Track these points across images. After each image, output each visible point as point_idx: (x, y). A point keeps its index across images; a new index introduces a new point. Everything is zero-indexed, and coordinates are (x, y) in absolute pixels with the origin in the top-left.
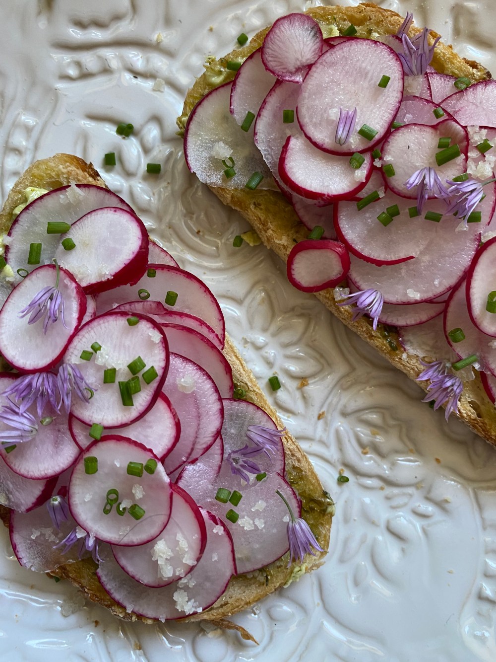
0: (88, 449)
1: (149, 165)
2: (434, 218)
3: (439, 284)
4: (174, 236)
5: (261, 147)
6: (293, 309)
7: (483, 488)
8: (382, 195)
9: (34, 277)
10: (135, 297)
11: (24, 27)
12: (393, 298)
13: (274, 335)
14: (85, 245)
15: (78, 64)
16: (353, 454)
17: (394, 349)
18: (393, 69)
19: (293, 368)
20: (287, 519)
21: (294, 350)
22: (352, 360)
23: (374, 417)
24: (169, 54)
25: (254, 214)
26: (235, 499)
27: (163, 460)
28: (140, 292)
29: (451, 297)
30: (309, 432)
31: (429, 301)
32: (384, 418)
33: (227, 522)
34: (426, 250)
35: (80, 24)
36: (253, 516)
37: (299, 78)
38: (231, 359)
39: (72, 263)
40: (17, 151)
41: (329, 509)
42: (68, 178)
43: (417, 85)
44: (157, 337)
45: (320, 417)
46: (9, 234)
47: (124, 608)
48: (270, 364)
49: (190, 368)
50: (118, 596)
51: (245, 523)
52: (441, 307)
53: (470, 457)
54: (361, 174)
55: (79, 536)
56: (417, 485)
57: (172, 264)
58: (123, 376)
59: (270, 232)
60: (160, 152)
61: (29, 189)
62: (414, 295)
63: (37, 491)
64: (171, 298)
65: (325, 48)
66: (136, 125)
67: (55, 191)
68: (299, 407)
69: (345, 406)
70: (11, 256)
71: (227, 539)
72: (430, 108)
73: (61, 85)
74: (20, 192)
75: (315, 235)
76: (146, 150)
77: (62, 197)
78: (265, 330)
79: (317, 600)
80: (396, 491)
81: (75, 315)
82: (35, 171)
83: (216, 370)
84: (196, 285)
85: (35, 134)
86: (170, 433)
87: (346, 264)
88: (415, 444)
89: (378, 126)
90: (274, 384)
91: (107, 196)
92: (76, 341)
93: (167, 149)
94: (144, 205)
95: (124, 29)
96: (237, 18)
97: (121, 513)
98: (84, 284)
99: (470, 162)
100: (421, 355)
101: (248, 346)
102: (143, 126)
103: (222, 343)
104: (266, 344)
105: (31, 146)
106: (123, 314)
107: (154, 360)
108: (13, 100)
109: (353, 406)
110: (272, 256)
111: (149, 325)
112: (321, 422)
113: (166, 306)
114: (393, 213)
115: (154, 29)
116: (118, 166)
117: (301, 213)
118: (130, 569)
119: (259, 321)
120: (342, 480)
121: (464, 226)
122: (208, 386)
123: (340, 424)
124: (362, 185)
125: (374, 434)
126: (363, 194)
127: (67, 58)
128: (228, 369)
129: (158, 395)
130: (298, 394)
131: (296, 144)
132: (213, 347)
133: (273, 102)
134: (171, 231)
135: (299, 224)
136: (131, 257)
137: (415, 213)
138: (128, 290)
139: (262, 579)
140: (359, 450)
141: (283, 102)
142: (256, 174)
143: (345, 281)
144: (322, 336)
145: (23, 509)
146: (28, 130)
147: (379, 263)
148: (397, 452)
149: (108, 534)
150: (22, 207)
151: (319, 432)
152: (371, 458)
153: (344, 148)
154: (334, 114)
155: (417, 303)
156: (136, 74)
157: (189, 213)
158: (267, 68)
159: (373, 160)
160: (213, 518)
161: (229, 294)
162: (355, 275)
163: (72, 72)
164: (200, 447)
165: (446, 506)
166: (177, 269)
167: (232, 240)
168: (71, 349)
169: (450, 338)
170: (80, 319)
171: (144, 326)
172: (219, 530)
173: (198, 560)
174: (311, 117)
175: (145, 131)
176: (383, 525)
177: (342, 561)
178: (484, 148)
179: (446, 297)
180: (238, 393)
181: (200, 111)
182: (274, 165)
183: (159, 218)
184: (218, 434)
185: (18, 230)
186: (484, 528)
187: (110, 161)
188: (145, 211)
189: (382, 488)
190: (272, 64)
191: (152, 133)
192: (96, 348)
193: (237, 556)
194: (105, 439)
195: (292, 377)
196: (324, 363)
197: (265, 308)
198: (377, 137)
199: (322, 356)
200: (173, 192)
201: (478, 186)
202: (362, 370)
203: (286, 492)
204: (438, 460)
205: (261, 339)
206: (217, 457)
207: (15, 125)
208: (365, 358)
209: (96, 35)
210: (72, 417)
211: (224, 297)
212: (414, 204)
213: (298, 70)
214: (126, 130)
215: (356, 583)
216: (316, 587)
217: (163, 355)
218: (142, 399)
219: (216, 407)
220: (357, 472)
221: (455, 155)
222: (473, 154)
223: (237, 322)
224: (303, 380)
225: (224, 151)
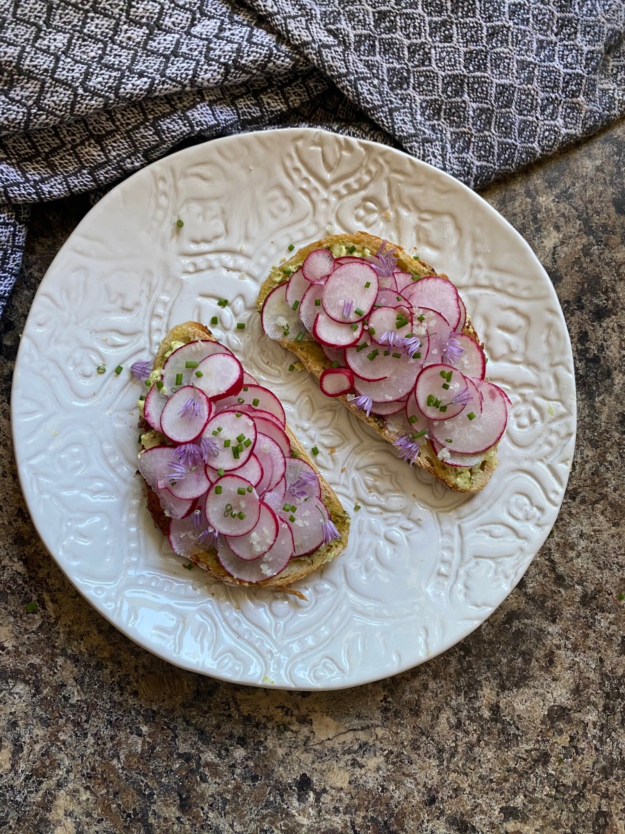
0: (216, 482)
1: (238, 324)
2: (397, 356)
3: (402, 392)
4: (254, 365)
5: (303, 319)
6: (325, 407)
7: (441, 512)
8: (369, 344)
9: (180, 392)
10: (236, 402)
11: (163, 246)
12: (378, 400)
13: (314, 422)
14: (208, 374)
15: (194, 264)
16: (363, 493)
17: (381, 428)
18: (372, 278)
19: (326, 441)
20: (321, 520)
21: (326, 431)
22: (361, 436)
23: (375, 470)
24: (248, 257)
25: (300, 354)
26: (294, 509)
27: (255, 487)
28: (239, 400)
29: (408, 399)
30: (337, 480)
31: (398, 401)
32: (381, 471)
33: (290, 522)
34: (395, 373)
35: (195, 242)
36: (304, 518)
37: (322, 283)
38: (289, 436)
39: (201, 384)
40: (159, 317)
41: (347, 521)
42: (194, 335)
43: (388, 283)
44: (251, 423)
45: (342, 471)
46: (164, 368)
47: (232, 576)
48: (312, 440)
49: (267, 439)
50: (229, 569)
51: (299, 523)
52: (404, 404)
53: (433, 492)
54: (357, 334)
55: (210, 531)
56: (402, 511)
57: (255, 383)
58: (234, 444)
59: (310, 364)
60: (245, 316)
61: (173, 343)
62: (390, 398)
63: (188, 507)
64: (256, 402)
65: (337, 266)
66: (230, 300)
67: (189, 344)
68: (331, 465)
69: (357, 464)
70: (165, 381)
71: (289, 532)
72: (395, 295)
73: (185, 277)
74: (166, 344)
75: (334, 365)
76: (236, 315)
77: (193, 347)
78: (309, 419)
79: (343, 580)
80: (390, 514)
81: (207, 413)
82: (176, 332)
83: (282, 441)
84: (269, 395)
85: (169, 306)
86: (258, 474)
87: (352, 382)
88: (400, 486)
89: (365, 309)
90: (315, 452)
91: (218, 346)
92: (208, 426)
93: (248, 314)
94: (236, 348)
95: (221, 243)
96: (288, 235)
97: (234, 516)
98: (210, 396)
99: (414, 327)
100: (397, 431)
101: (299, 429)
102: (233, 300)
103: (284, 427)
104: (310, 428)
105: (167, 313)
106: (233, 411)
107: (250, 435)
108: (157, 286)
109: (362, 464)
110: (312, 375)
111: (247, 417)
112: (343, 474)
113: (253, 407)
114: (375, 354)
115: (239, 243)
116: (219, 324)
117: (327, 353)
118: (237, 551)
119: (305, 415)
120: (357, 508)
121: (412, 361)
122: (277, 449)
123: (355, 475)
124: (358, 340)
125: (375, 480)
126: (359, 343)
127: (187, 261)
128: (288, 440)
129: (251, 454)
130: (329, 457)
131: (322, 318)
132: (280, 429)
133: (309, 295)
134: (252, 362)
135: (326, 359)
136: (235, 381)
137: (387, 354)
138: (233, 399)
139: (309, 561)
140: (367, 491)
141: (315, 294)
142: (301, 333)
143: (352, 390)
144: (343, 422)
145: (180, 517)
146: (165, 304)
147: (369, 381)
148: (390, 491)
149: (225, 531)
150: (170, 353)
151: (343, 480)
152: (374, 495)
153: (348, 321)
154: (341, 302)
155: (391, 402)
156: (228, 269)
157: (262, 352)
158: (305, 278)
159: (363, 325)
160: (282, 520)
161: (287, 398)
162: (357, 387)
163: (191, 269)
164: (274, 483)
165: (420, 523)
166: (258, 386)
167: (288, 366)
168: (206, 430)
169: (411, 421)
170: (209, 415)
171: (244, 417)
172: (284, 526)
173: (275, 541)
174: (329, 304)
175: (235, 303)
176: (382, 535)
177: (358, 557)
178: (421, 319)
179: (406, 398)
180: (293, 455)
181: (269, 299)
182: (310, 328)
183: (245, 355)
184: (283, 476)
185: (168, 365)
186: (442, 535)
187: (214, 321)
188: (237, 351)
189: (381, 514)
190: (308, 276)
191: (239, 304)
192: (219, 429)
193: (296, 544)
194: (225, 476)
195: (326, 447)
196: (344, 439)
197: (308, 407)
198: (365, 314)
199: (343, 434)
200: (252, 340)
201: (418, 339)
202: (367, 442)
203: (321, 506)
204: (414, 495)
205: (306, 425)
206: (283, 489)
207: (157, 301)
208: (368, 435)
209: (204, 247)
210: (206, 466)
211: (284, 400)
212: (386, 349)
213: (322, 278)
214: (223, 303)
215: (367, 570)
216: (342, 573)
217: (254, 433)
218: (244, 455)
219: (283, 461)
220: (366, 504)
221: (407, 323)
222: (416, 322)
223: (292, 415)
224: (332, 449)
225: (283, 322)
